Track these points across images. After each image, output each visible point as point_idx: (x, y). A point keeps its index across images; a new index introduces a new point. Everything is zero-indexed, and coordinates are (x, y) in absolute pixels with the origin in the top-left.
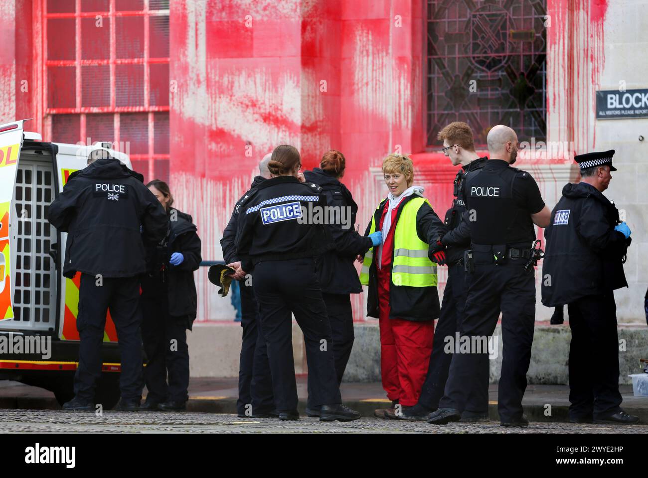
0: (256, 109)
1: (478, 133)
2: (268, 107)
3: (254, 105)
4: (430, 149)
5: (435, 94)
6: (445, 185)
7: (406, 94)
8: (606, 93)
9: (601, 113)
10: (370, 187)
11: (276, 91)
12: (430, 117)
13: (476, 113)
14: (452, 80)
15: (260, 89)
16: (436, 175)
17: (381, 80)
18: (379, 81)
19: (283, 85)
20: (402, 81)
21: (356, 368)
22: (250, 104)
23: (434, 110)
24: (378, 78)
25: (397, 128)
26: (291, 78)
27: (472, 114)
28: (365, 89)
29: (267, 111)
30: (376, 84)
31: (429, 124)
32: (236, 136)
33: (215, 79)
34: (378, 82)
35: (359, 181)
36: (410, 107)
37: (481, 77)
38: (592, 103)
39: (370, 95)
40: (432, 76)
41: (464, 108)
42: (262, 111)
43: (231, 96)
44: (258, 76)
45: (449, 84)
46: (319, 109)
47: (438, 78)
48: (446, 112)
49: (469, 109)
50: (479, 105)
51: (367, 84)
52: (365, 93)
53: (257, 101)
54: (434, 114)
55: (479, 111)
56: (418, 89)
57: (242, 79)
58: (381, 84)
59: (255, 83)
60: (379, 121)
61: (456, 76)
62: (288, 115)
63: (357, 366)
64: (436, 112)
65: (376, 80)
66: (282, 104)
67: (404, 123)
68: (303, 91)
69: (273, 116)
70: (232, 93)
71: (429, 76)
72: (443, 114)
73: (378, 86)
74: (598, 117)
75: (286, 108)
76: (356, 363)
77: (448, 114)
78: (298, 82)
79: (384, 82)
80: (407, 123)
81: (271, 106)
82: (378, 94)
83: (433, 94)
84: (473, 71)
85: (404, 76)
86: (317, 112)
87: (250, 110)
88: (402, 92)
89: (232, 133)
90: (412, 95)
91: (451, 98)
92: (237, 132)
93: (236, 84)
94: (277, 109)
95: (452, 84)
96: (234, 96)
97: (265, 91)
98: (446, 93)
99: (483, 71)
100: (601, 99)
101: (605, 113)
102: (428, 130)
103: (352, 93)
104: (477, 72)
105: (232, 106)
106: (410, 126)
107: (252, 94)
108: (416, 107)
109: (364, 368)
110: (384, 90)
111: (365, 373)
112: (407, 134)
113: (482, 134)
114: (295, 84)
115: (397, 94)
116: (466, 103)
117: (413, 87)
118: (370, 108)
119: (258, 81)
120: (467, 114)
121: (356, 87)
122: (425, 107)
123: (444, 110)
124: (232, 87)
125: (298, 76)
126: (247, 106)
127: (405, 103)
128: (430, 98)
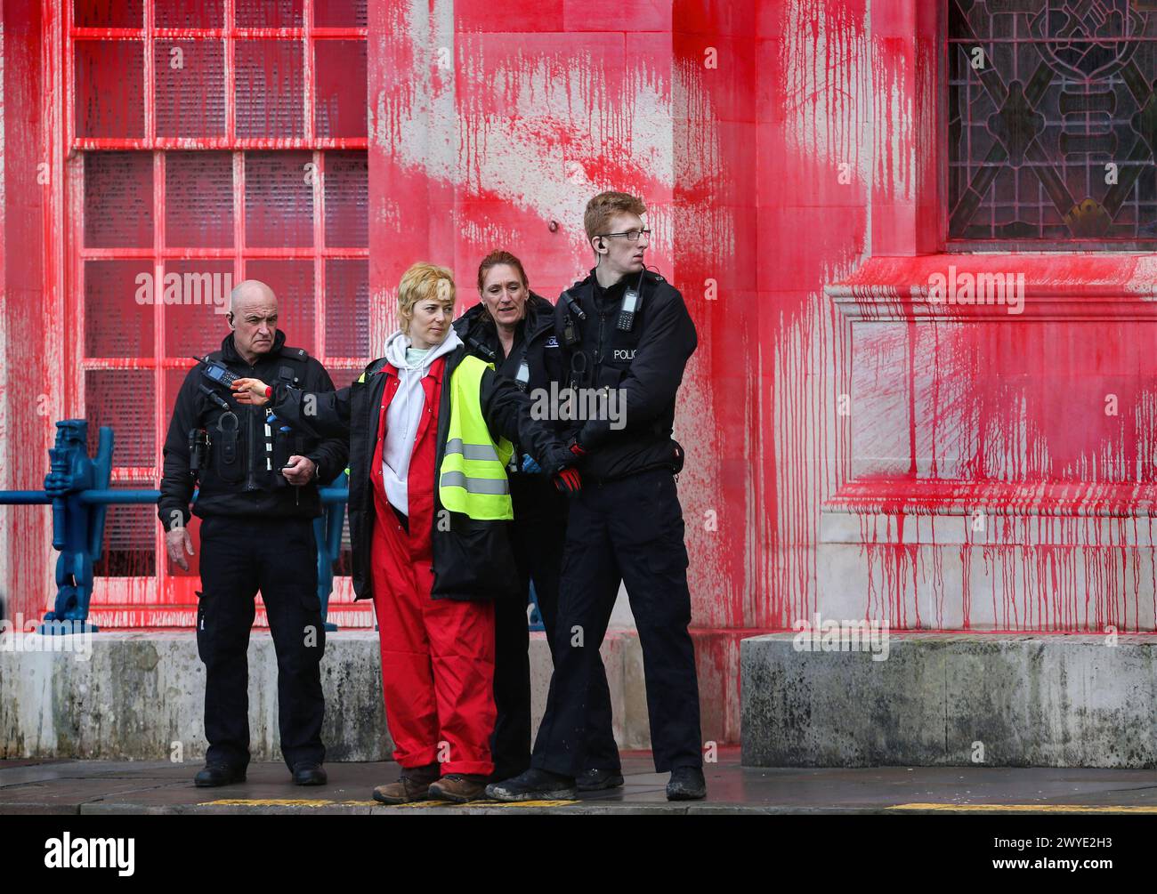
0: (571, 150)
1: (1063, 213)
2: (597, 144)
3: (566, 140)
4: (957, 246)
5: (967, 124)
6: (993, 327)
7: (904, 121)
10: (823, 329)
11: (617, 110)
12: (955, 174)
13: (1060, 168)
14: (1004, 93)
15: (578, 104)
17: (845, 90)
18: (842, 93)
19: (632, 97)
20: (895, 93)
21: (834, 734)
22: (556, 137)
23: (964, 159)
24: (838, 86)
25: (884, 197)
26: (649, 80)
27: (1050, 169)
28: (809, 108)
29: (597, 153)
30: (835, 99)
31: (953, 190)
32: (524, 210)
33: (475, 78)
34: (838, 93)
35: (797, 316)
36: (912, 151)
37: (1069, 87)
39: (821, 123)
40: (960, 82)
41: (1031, 158)
42: (585, 153)
43: (513, 118)
44: (575, 74)
45: (999, 102)
46: (711, 151)
47: (974, 88)
48: (992, 165)
49: (1044, 159)
50: (1064, 150)
51: (814, 97)
52: (809, 118)
53: (573, 131)
54: (964, 169)
55: (1065, 164)
56: (928, 113)
57: (539, 81)
58: (845, 97)
59: (568, 91)
61: (1014, 85)
62: (643, 164)
63: (837, 731)
64: (968, 164)
65: (835, 90)
66: (629, 140)
67: (899, 187)
68: (677, 112)
69: (611, 166)
70: (516, 110)
71: (954, 83)
72: (984, 169)
73: (838, 103)
75: (638, 147)
76: (835, 723)
77: (995, 169)
78: (666, 90)
79: (853, 95)
80: (906, 189)
81: (604, 144)
82: (839, 122)
83: (963, 124)
84: (1050, 75)
85: (899, 81)
86: (707, 157)
87: (557, 151)
88: (895, 119)
89: (516, 202)
90: (918, 125)
91: (1002, 135)
92: (525, 200)
93: (525, 92)
94: (618, 150)
95: (1004, 101)
96: (520, 118)
97: (591, 108)
98: (991, 120)
99: (1074, 75)
102: (951, 205)
103: (780, 117)
104: (1059, 78)
105: (515, 141)
106: (912, 194)
107: (560, 113)
108: (926, 152)
109: (852, 734)
110: (853, 112)
111: (855, 746)
112: (907, 211)
113: (1071, 213)
114: (661, 94)
115: (885, 124)
116: (1035, 145)
117: (918, 106)
118: (822, 152)
119: (574, 85)
120: (1039, 169)
121: (789, 103)
122: (944, 153)
123: (987, 160)
124: (515, 97)
125: (667, 78)
126: (551, 142)
127: (901, 143)
128: (955, 131)
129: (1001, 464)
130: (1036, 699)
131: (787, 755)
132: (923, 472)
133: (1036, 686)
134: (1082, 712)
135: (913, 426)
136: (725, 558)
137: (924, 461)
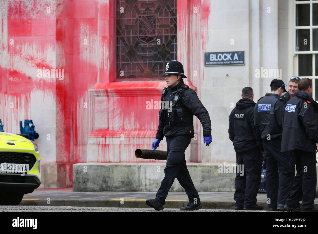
0: (33, 61)
1: (142, 73)
2: (39, 60)
3: (32, 59)
4: (118, 80)
5: (120, 54)
6: (126, 98)
7: (107, 54)
8: (209, 54)
9: (207, 63)
10: (88, 98)
11: (43, 52)
12: (118, 65)
13: (141, 63)
14: (128, 47)
15: (35, 52)
16: (122, 93)
17: (93, 47)
18: (93, 48)
19: (47, 50)
20: (105, 48)
21: (94, 185)
22: (30, 58)
23: (120, 61)
24: (92, 46)
25: (102, 70)
26: (51, 46)
27: (139, 63)
28: (85, 51)
29: (39, 62)
30: (91, 49)
31: (117, 68)
32: (23, 74)
33: (12, 46)
34: (92, 48)
35: (82, 96)
36: (108, 60)
37: (143, 46)
38: (202, 58)
39: (88, 55)
40: (119, 45)
41: (135, 61)
42: (36, 62)
43: (20, 55)
44: (34, 45)
45: (127, 49)
46: (64, 61)
47: (122, 47)
48: (126, 63)
49: (138, 61)
50: (142, 60)
51: (86, 49)
52: (85, 54)
53: (34, 57)
54: (120, 64)
55: (142, 62)
56: (112, 52)
57: (26, 46)
58: (93, 49)
59: (33, 49)
60: (93, 67)
61: (131, 46)
62: (49, 64)
63: (94, 184)
64: (121, 63)
65: (91, 47)
66: (46, 59)
67: (105, 68)
68: (57, 52)
69: (42, 64)
70: (21, 53)
71: (117, 45)
72: (124, 64)
73: (92, 50)
74: (205, 64)
75: (48, 60)
76: (94, 182)
77: (127, 64)
78: (54, 48)
79: (95, 48)
80: (107, 67)
81: (40, 60)
82: (92, 54)
83: (119, 54)
84: (139, 43)
85: (105, 45)
86: (63, 62)
87: (30, 61)
88: (105, 53)
89: (21, 72)
90: (110, 54)
91: (128, 56)
92: (23, 72)
93: (23, 49)
94: (43, 61)
95: (129, 49)
96: (22, 55)
97: (38, 52)
98: (126, 53)
99: (144, 43)
100: (207, 57)
101: (209, 63)
102: (117, 71)
103: (79, 53)
104: (141, 44)
105: (21, 59)
106: (108, 69)
107: (31, 53)
108: (111, 60)
109: (98, 185)
110: (95, 52)
111: (98, 187)
112: (107, 73)
113: (144, 73)
114: (53, 49)
115: (102, 54)
116: (136, 58)
117: (110, 50)
118: (88, 61)
119: (34, 48)
120: (137, 64)
121: (81, 50)
122: (115, 60)
123: (125, 62)
124: (21, 50)
125: (54, 46)
126: (29, 60)
127: (106, 58)
128: (118, 56)
129: (128, 127)
130: (139, 177)
131: (83, 189)
132: (110, 129)
133: (139, 174)
134: (149, 180)
135: (108, 119)
136: (66, 147)
137: (111, 126)
